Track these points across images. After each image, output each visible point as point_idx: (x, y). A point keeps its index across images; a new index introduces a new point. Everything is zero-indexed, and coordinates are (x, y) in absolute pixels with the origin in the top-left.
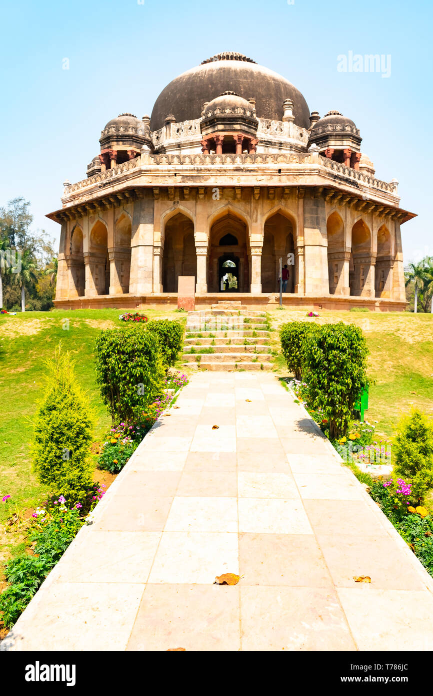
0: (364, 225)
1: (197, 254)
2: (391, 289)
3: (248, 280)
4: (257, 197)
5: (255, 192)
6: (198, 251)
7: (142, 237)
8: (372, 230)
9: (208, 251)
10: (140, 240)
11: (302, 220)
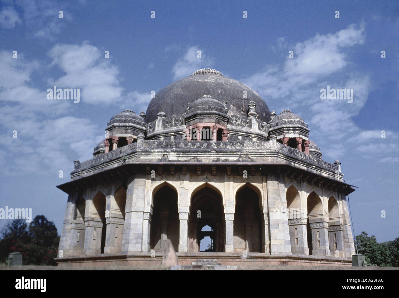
0: (316, 196)
1: (180, 219)
2: (343, 249)
3: (223, 241)
4: (229, 173)
5: (228, 169)
6: (181, 217)
7: (135, 204)
8: (324, 201)
9: (189, 216)
10: (133, 207)
11: (265, 192)
